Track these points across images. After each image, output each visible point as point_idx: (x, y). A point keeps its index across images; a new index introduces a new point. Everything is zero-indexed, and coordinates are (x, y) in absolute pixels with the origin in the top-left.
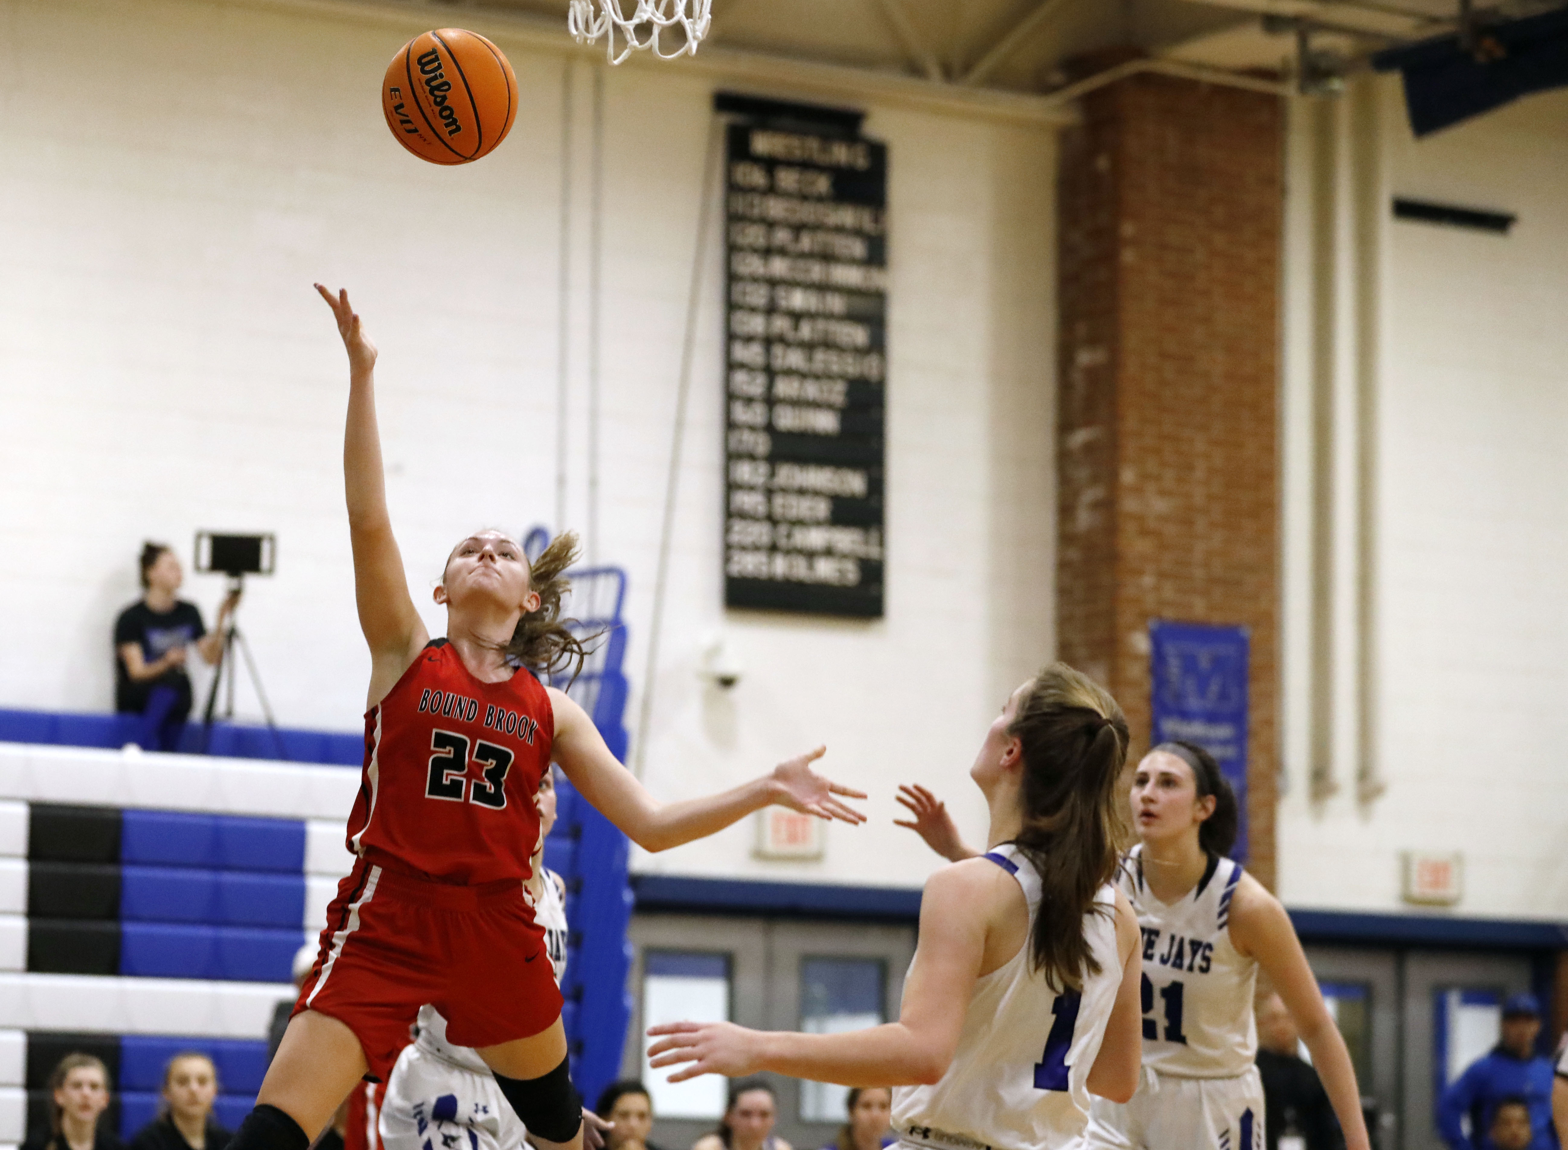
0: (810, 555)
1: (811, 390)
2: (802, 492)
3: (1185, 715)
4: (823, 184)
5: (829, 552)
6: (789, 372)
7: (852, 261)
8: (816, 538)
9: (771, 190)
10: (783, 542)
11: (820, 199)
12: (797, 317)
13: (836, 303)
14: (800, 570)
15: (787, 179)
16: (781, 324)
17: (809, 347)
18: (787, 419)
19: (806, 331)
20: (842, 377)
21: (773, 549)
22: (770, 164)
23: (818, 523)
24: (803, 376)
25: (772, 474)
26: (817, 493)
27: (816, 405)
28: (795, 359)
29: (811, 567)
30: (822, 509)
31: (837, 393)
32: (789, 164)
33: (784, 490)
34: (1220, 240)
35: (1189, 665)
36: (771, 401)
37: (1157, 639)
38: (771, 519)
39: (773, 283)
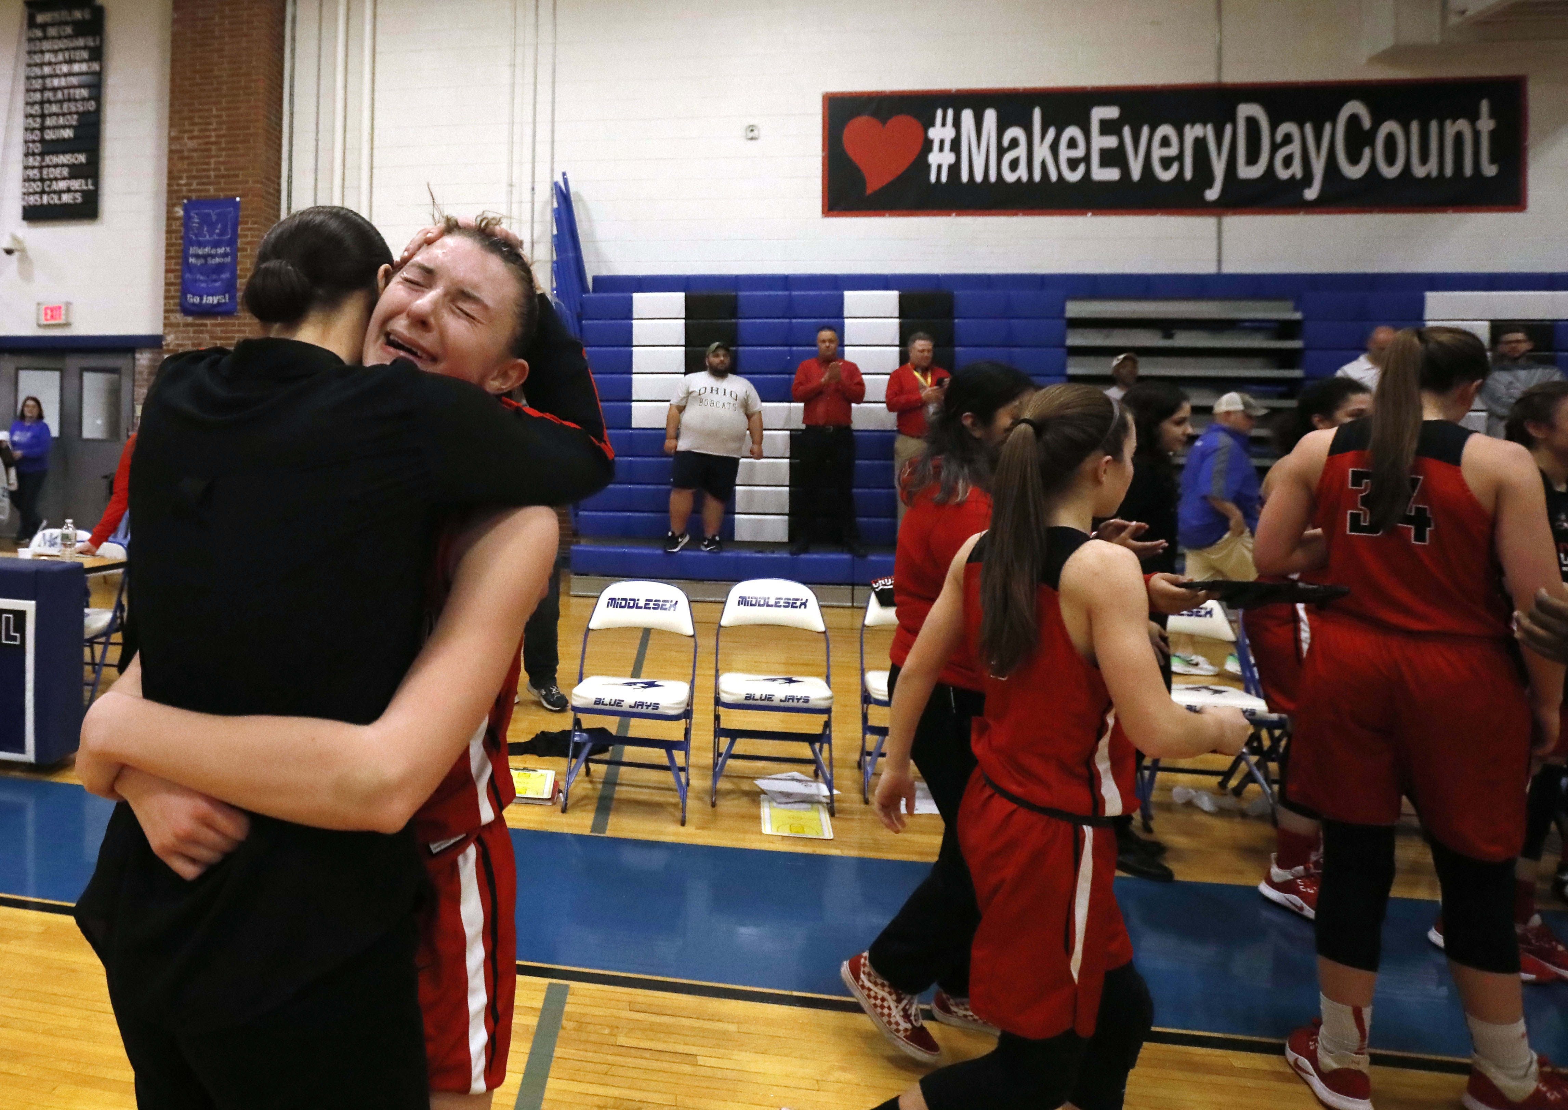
0: (60, 193)
1: (61, 121)
2: (56, 166)
3: (201, 245)
4: (69, 30)
5: (69, 190)
6: (51, 115)
7: (81, 61)
8: (62, 185)
9: (45, 38)
10: (47, 189)
11: (67, 37)
12: (55, 90)
13: (74, 80)
14: (55, 200)
15: (52, 31)
16: (49, 95)
17: (60, 102)
18: (50, 135)
19: (60, 95)
20: (77, 113)
21: (43, 192)
22: (44, 27)
23: (64, 179)
24: (57, 115)
25: (43, 160)
26: (63, 165)
27: (64, 127)
28: (55, 108)
29: (60, 199)
30: (66, 172)
31: (74, 120)
32: (52, 25)
33: (48, 166)
34: (227, 10)
35: (205, 220)
36: (42, 129)
37: (186, 209)
38: (42, 180)
39: (43, 77)
